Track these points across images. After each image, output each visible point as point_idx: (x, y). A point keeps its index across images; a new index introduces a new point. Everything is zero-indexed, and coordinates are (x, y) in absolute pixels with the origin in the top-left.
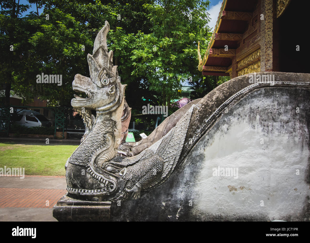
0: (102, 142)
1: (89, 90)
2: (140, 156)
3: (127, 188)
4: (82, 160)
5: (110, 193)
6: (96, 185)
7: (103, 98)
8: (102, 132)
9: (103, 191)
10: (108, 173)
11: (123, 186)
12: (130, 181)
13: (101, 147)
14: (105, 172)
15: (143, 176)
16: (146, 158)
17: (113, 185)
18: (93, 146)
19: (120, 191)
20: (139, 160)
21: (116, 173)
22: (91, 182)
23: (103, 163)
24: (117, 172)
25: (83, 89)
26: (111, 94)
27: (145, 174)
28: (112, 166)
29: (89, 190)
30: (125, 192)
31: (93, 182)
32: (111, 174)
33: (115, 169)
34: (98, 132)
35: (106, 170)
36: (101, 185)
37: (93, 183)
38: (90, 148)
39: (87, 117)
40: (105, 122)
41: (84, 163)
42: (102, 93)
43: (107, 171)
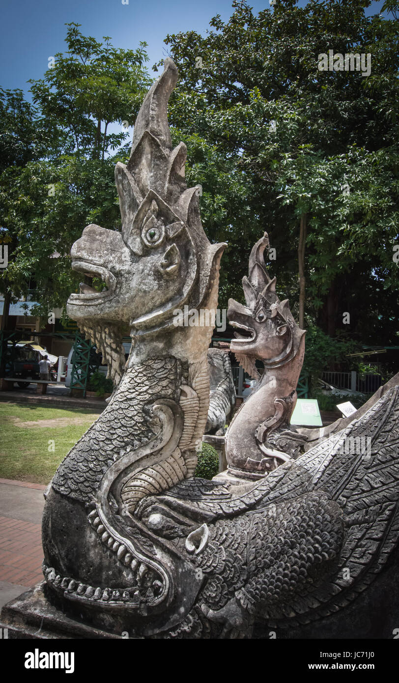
0: (140, 429)
1: (110, 266)
2: (264, 488)
3: (207, 602)
4: (78, 483)
5: (150, 609)
6: (110, 573)
7: (144, 287)
8: (139, 397)
9: (127, 598)
10: (149, 537)
11: (191, 590)
12: (218, 578)
13: (133, 446)
14: (142, 532)
15: (263, 568)
16: (285, 496)
17: (162, 581)
18: (111, 440)
19: (182, 610)
20: (258, 502)
21: (176, 540)
22: (97, 561)
23: (140, 499)
24: (180, 537)
25: (95, 264)
26: (167, 273)
27: (271, 561)
28: (164, 513)
29: (90, 585)
30: (200, 618)
31: (101, 559)
32: (160, 539)
33: (172, 523)
34: (129, 397)
35: (144, 523)
36: (124, 573)
37: (101, 563)
38: (101, 444)
39: (108, 350)
40: (150, 362)
41: (81, 491)
42: (143, 271)
43: (146, 526)
